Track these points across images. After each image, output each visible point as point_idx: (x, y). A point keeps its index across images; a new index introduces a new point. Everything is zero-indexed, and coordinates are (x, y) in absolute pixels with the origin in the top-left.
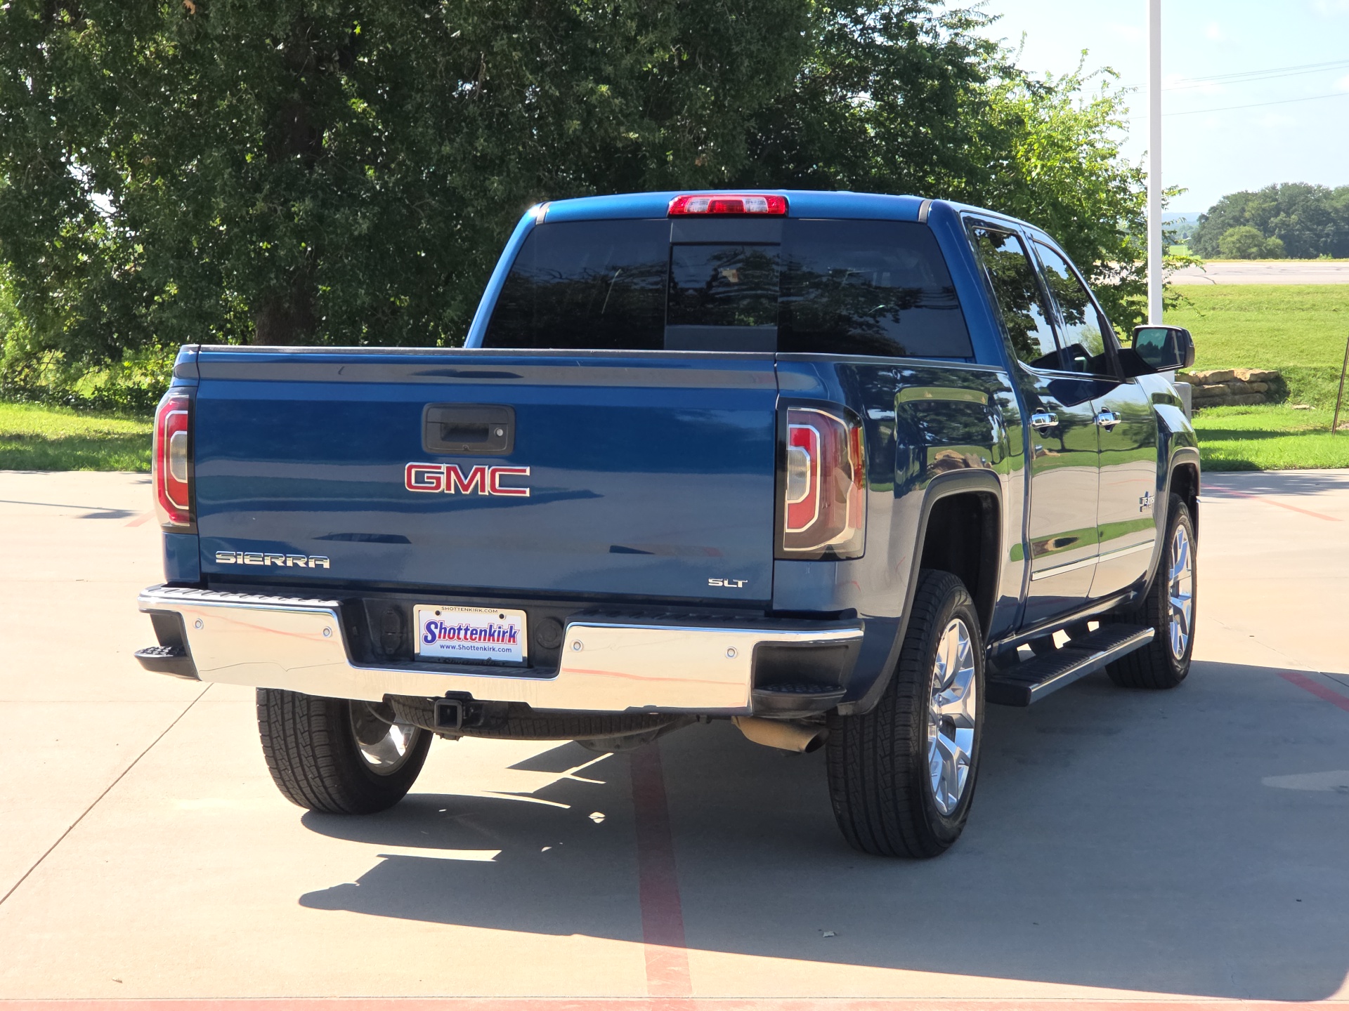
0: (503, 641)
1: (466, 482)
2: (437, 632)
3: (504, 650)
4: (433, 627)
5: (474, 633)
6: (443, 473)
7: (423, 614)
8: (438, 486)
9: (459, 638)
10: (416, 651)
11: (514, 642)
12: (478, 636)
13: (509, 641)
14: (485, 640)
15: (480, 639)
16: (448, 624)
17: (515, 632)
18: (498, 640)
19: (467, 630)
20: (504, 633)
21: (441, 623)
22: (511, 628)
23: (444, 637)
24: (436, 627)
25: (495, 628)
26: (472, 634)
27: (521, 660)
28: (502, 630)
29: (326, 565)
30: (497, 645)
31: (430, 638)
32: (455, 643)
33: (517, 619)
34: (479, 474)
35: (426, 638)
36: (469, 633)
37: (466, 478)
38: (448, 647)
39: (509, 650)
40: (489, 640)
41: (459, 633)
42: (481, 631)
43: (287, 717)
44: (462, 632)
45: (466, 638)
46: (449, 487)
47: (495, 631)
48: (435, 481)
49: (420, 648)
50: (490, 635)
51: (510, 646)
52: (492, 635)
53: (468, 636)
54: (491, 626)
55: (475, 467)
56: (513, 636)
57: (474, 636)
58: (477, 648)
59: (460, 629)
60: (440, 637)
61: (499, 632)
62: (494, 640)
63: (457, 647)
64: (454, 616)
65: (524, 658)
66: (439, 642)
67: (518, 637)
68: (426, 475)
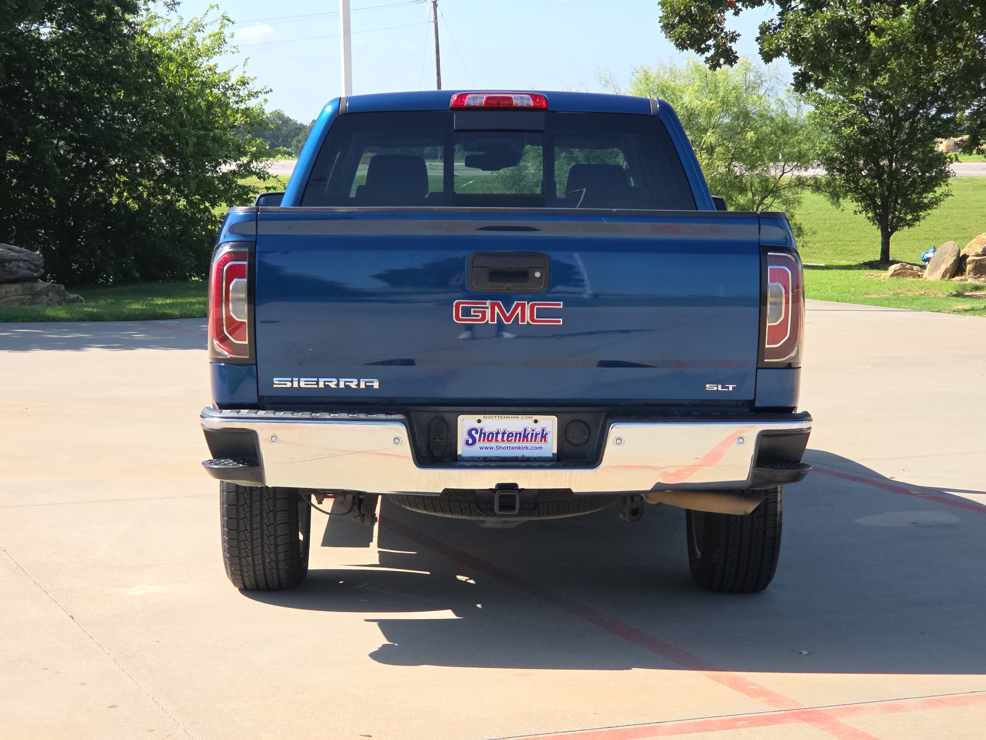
0: (535, 441)
1: (508, 315)
2: (477, 436)
3: (536, 448)
4: (473, 432)
5: (510, 436)
6: (487, 308)
7: (466, 423)
8: (484, 318)
9: (496, 440)
10: (459, 452)
11: (545, 441)
12: (513, 438)
13: (541, 441)
14: (519, 441)
15: (515, 441)
16: (487, 430)
17: (546, 434)
18: (531, 441)
19: (504, 433)
20: (537, 434)
21: (482, 429)
22: (543, 430)
23: (484, 441)
24: (477, 433)
25: (529, 430)
26: (508, 436)
27: (551, 456)
28: (535, 432)
29: (376, 385)
30: (529, 445)
31: (470, 441)
32: (493, 444)
33: (549, 423)
34: (520, 309)
35: (467, 443)
36: (506, 436)
37: (508, 312)
38: (487, 448)
39: (541, 448)
40: (523, 441)
41: (497, 437)
42: (516, 434)
43: (255, 513)
44: (500, 436)
45: (503, 440)
46: (493, 320)
47: (528, 434)
48: (480, 314)
49: (462, 450)
50: (524, 436)
51: (542, 444)
52: (526, 437)
53: (505, 438)
54: (525, 430)
55: (516, 302)
56: (544, 437)
57: (510, 439)
58: (513, 448)
59: (498, 433)
60: (479, 440)
61: (532, 434)
62: (527, 441)
63: (495, 448)
64: (492, 423)
65: (553, 454)
66: (478, 445)
67: (549, 437)
68: (472, 310)
